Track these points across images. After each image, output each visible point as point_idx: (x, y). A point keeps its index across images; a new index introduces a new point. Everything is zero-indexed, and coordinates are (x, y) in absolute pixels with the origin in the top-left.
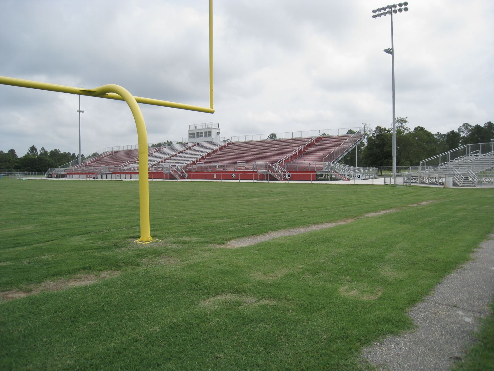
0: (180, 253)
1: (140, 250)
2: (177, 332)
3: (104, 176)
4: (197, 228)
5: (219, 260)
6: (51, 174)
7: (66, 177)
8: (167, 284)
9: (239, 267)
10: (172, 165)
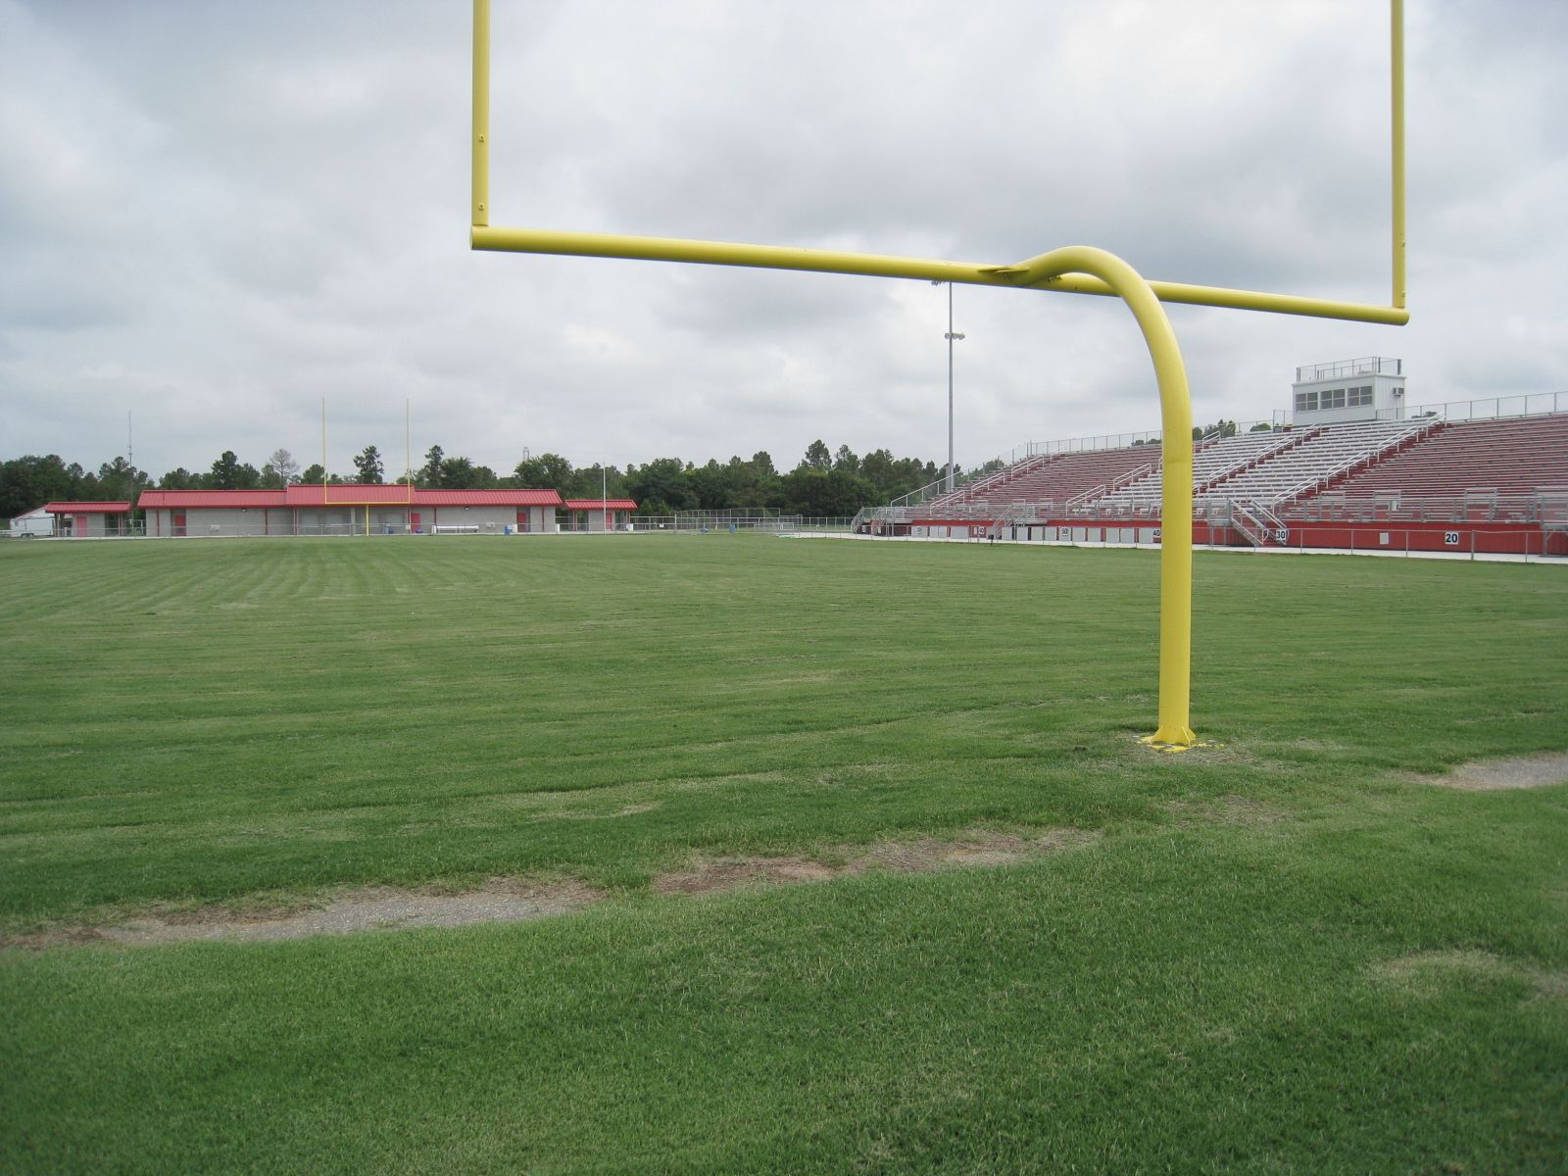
0: (1290, 790)
1: (1158, 770)
2: (1298, 1057)
3: (1022, 532)
4: (1341, 711)
5: (1430, 826)
6: (868, 524)
7: (910, 533)
8: (1253, 892)
9: (1508, 860)
10: (1237, 499)
